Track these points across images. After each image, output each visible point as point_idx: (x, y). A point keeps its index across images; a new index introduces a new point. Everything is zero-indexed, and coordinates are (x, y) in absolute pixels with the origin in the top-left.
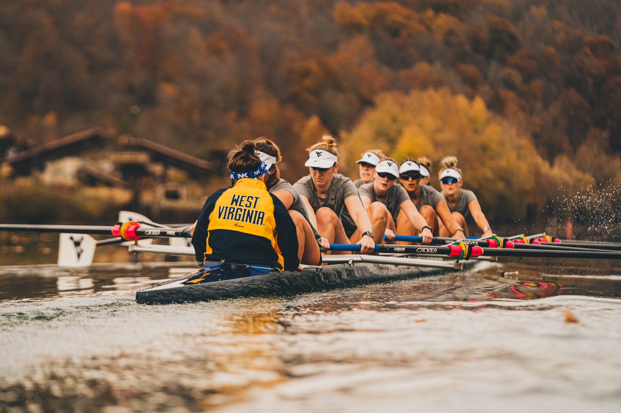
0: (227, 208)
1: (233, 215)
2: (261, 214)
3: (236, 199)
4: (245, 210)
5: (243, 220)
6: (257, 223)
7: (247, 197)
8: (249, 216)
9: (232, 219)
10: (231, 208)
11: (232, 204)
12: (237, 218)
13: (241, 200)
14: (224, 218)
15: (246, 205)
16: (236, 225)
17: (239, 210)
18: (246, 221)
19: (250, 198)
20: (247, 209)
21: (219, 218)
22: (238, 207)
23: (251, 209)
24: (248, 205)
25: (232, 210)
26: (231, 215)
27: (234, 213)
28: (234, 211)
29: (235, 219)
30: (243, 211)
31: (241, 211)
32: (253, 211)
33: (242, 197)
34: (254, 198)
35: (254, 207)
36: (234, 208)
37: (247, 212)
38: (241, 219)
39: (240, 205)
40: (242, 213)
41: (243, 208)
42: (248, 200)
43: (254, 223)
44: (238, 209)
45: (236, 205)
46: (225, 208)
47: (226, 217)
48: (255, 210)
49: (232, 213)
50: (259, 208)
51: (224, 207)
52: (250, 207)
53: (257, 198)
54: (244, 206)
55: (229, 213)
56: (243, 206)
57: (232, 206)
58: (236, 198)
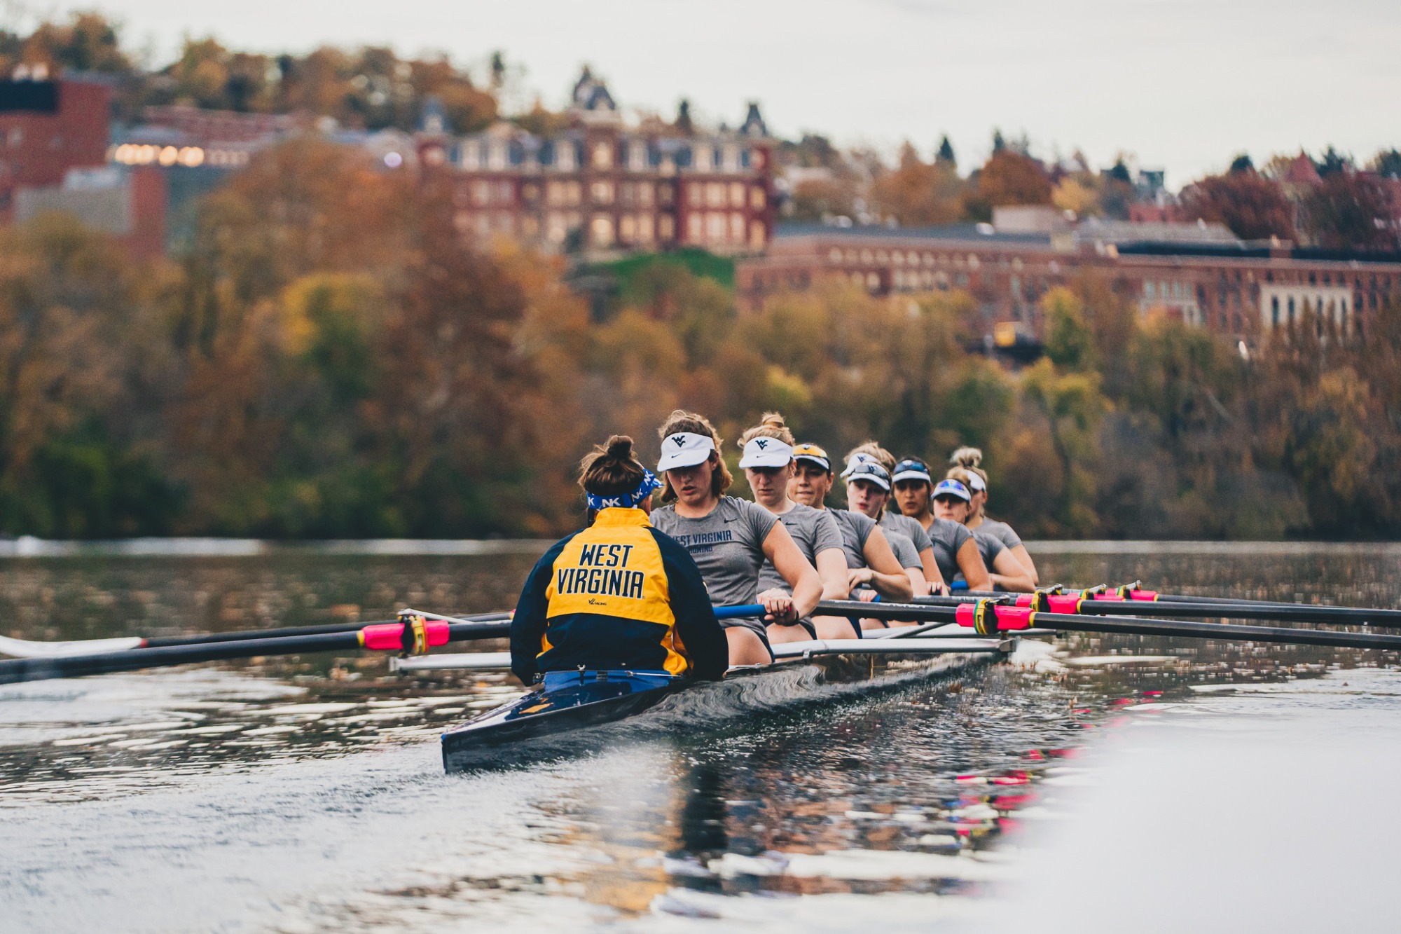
0: (573, 571)
1: (584, 583)
2: (638, 577)
3: (588, 553)
4: (607, 572)
5: (603, 592)
6: (632, 595)
7: (609, 547)
8: (615, 582)
9: (583, 591)
10: (579, 571)
11: (581, 564)
12: (593, 589)
13: (599, 554)
14: (569, 591)
15: (609, 561)
16: (591, 602)
17: (596, 573)
18: (610, 593)
19: (615, 548)
20: (611, 569)
21: (560, 592)
22: (593, 567)
23: (618, 568)
24: (612, 562)
25: (582, 574)
26: (581, 583)
27: (587, 580)
28: (585, 576)
29: (590, 591)
30: (603, 573)
31: (599, 574)
32: (621, 572)
33: (600, 547)
34: (622, 547)
35: (624, 565)
36: (586, 571)
37: (610, 574)
38: (600, 589)
39: (596, 564)
40: (601, 578)
41: (603, 569)
42: (611, 553)
43: (625, 594)
44: (593, 572)
45: (590, 564)
46: (569, 572)
47: (573, 589)
48: (624, 570)
49: (582, 580)
50: (632, 566)
51: (567, 571)
52: (615, 564)
53: (628, 548)
54: (605, 563)
55: (578, 580)
56: (602, 565)
57: (581, 567)
58: (589, 550)
